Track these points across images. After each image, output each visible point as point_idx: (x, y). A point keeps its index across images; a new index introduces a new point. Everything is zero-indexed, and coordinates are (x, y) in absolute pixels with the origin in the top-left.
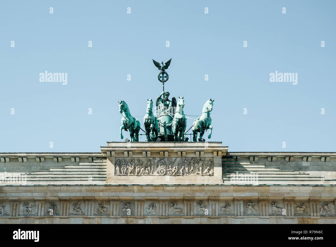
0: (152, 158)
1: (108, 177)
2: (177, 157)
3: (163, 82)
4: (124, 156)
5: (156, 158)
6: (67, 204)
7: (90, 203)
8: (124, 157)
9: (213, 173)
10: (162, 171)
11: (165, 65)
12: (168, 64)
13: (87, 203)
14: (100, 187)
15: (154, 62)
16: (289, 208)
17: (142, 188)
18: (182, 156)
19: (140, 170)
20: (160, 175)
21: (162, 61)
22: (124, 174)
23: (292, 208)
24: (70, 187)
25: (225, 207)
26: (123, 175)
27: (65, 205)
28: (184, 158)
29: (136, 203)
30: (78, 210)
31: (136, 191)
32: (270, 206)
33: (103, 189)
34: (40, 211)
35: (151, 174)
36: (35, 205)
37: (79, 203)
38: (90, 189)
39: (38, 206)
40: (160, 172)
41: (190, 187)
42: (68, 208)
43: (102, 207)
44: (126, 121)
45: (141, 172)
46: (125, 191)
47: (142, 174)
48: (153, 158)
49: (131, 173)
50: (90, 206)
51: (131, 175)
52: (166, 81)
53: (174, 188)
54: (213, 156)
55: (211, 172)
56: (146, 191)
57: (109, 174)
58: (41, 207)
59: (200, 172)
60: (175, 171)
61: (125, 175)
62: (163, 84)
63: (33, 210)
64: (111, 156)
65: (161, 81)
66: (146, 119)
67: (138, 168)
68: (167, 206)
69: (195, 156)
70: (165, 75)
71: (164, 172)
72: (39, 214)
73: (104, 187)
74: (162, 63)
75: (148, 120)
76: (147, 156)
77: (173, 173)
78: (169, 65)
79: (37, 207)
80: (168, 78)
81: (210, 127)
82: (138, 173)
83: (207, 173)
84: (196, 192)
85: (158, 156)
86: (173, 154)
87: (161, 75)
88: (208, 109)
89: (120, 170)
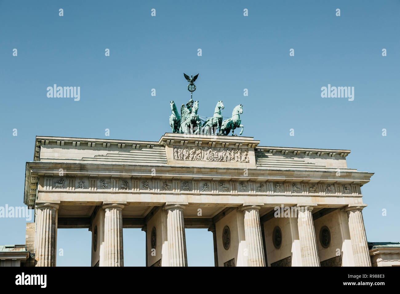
0: (202, 148)
1: (169, 161)
2: (220, 148)
3: (192, 91)
4: (180, 145)
5: (205, 148)
6: (137, 182)
7: (156, 181)
8: (180, 146)
9: (249, 161)
10: (211, 158)
11: (193, 78)
12: (196, 77)
13: (153, 181)
14: (167, 168)
15: (185, 75)
16: (305, 188)
17: (201, 170)
18: (225, 147)
19: (193, 157)
20: (209, 160)
22: (181, 159)
23: (307, 188)
24: (143, 167)
25: (260, 187)
26: (181, 160)
27: (136, 182)
28: (226, 148)
29: (193, 182)
30: (147, 187)
31: (195, 172)
32: (292, 187)
33: (169, 170)
35: (202, 160)
36: (110, 182)
37: (148, 181)
38: (159, 169)
39: (113, 183)
40: (210, 158)
41: (237, 170)
42: (138, 185)
43: (166, 185)
44: (176, 118)
45: (194, 158)
46: (187, 172)
47: (195, 160)
48: (203, 147)
49: (186, 158)
50: (156, 184)
51: (187, 160)
52: (194, 91)
53: (225, 171)
54: (248, 148)
55: (247, 160)
56: (203, 172)
57: (170, 159)
58: (116, 184)
59: (239, 160)
60: (220, 158)
61: (182, 160)
62: (192, 93)
63: (109, 186)
64: (170, 144)
65: (190, 91)
66: (193, 117)
67: (192, 154)
68: (217, 185)
69: (235, 147)
70: (193, 86)
71: (212, 158)
73: (170, 168)
74: (192, 77)
75: (195, 117)
76: (198, 145)
77: (219, 159)
79: (112, 183)
80: (195, 89)
81: (241, 125)
82: (192, 159)
83: (244, 160)
84: (241, 174)
85: (207, 146)
86: (218, 145)
87: (190, 86)
88: (239, 112)
89: (178, 155)
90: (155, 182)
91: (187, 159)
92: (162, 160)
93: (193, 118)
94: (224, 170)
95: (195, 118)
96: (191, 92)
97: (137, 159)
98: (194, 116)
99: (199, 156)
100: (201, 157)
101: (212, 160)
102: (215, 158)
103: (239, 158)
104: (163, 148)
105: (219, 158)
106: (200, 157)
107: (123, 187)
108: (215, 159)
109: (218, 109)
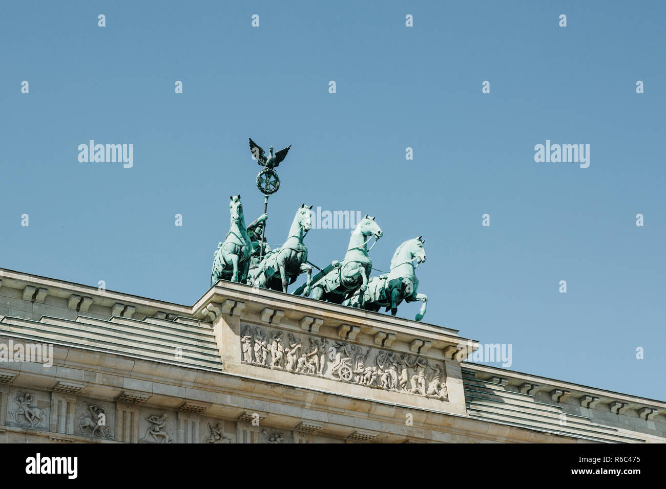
0: (319, 339)
1: (227, 363)
2: (370, 347)
4: (260, 322)
5: (328, 340)
6: (132, 414)
7: (190, 421)
8: (260, 324)
9: (447, 396)
10: (345, 372)
11: (274, 155)
12: (281, 156)
13: (182, 417)
15: (252, 143)
17: (325, 400)
18: (383, 345)
19: (297, 362)
20: (340, 379)
21: (271, 145)
22: (263, 364)
26: (260, 366)
27: (128, 415)
28: (385, 352)
29: (297, 438)
30: (161, 433)
31: (309, 405)
34: (63, 420)
35: (321, 375)
36: (50, 406)
37: (166, 415)
39: (59, 408)
40: (342, 373)
42: (135, 424)
43: (220, 435)
44: (241, 247)
45: (299, 365)
46: (285, 400)
47: (302, 371)
48: (323, 338)
49: (277, 363)
51: (278, 370)
52: (273, 192)
53: (392, 411)
54: (442, 358)
55: (442, 393)
56: (330, 409)
58: (68, 412)
59: (422, 390)
60: (371, 377)
61: (264, 367)
62: (267, 197)
63: (44, 416)
64: (231, 315)
65: (262, 190)
66: (292, 249)
67: (293, 355)
69: (410, 350)
70: (273, 179)
71: (349, 373)
72: (63, 430)
74: (271, 152)
75: (297, 252)
76: (310, 331)
77: (367, 380)
78: (282, 159)
79: (55, 408)
80: (278, 186)
81: (419, 296)
82: (294, 367)
83: (436, 393)
85: (334, 336)
86: (365, 337)
87: (264, 176)
88: (413, 256)
89: (253, 351)
90: (186, 421)
91: (279, 367)
92: (207, 358)
93: (294, 253)
94: (391, 409)
95: (299, 255)
96: (266, 193)
97: (134, 345)
98: (295, 246)
99: (311, 360)
100: (317, 365)
101: (346, 379)
102: (358, 374)
103: (421, 384)
104: (208, 326)
105: (368, 375)
106: (314, 364)
107: (88, 423)
108: (357, 379)
109: (362, 238)
